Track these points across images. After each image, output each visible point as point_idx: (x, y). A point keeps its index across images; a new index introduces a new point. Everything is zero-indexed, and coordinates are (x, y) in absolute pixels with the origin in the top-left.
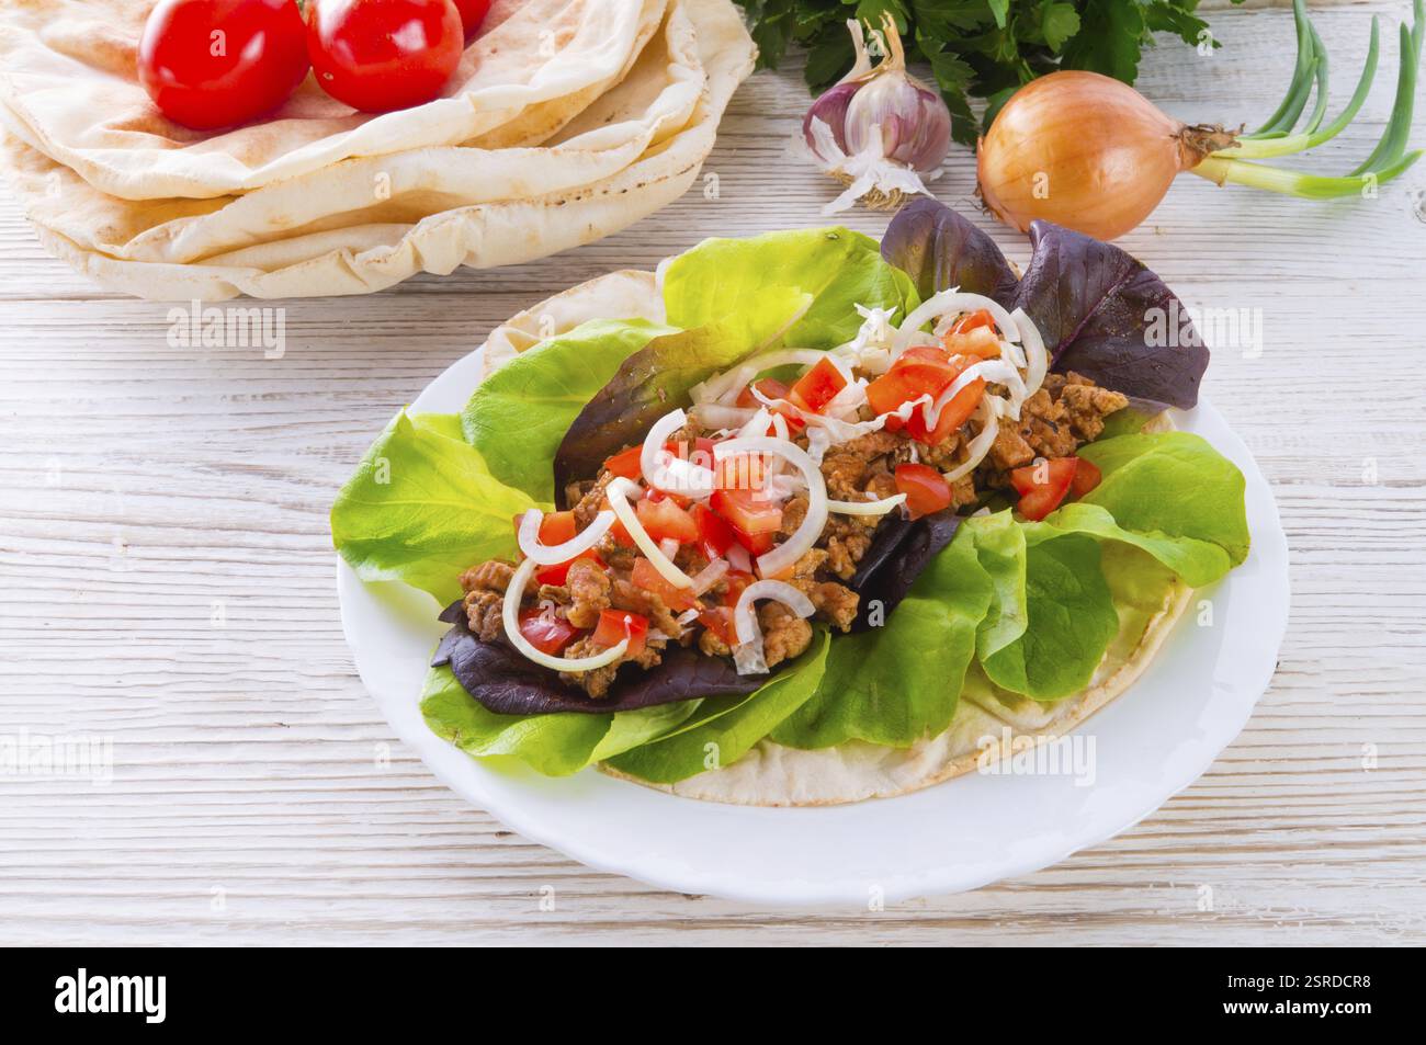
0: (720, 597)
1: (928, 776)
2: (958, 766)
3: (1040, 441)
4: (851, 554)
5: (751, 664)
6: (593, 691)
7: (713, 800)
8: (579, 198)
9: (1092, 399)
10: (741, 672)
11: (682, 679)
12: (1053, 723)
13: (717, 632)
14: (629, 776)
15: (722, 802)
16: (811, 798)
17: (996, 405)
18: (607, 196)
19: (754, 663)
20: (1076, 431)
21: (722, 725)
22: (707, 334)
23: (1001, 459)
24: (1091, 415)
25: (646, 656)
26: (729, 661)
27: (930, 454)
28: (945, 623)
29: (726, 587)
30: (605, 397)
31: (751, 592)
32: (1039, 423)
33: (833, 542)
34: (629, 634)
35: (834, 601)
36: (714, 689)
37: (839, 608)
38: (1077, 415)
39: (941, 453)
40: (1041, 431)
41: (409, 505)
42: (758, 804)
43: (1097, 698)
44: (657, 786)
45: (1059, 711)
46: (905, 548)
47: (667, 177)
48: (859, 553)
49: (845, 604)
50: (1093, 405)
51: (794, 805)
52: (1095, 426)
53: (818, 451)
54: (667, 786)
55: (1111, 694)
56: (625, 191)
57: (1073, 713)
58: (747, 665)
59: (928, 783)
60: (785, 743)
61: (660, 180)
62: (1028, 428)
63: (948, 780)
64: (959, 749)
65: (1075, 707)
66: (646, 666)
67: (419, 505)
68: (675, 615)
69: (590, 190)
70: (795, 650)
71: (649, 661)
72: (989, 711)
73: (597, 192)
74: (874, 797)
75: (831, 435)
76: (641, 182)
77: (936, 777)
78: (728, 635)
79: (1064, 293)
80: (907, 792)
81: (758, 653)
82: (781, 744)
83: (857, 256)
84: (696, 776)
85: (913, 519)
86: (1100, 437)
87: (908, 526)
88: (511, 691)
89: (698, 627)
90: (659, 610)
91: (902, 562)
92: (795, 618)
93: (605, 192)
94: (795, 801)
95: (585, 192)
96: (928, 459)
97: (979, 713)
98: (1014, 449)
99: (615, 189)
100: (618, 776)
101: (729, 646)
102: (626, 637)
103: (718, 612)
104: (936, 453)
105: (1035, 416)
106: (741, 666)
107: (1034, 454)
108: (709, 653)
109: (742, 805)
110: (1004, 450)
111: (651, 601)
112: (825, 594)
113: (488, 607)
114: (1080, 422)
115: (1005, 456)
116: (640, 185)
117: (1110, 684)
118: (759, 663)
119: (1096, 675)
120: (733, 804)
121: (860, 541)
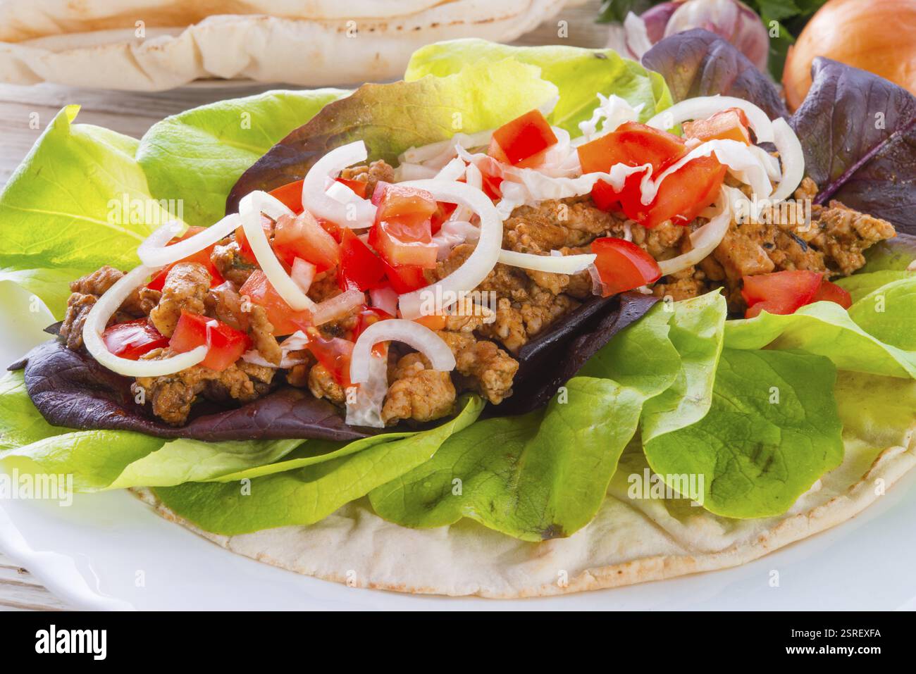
2: (595, 577)
3: (784, 257)
4: (525, 324)
5: (363, 413)
6: (158, 407)
7: (272, 564)
8: (372, 30)
9: (852, 222)
10: (350, 421)
11: (271, 412)
12: (733, 547)
13: (328, 367)
14: (182, 521)
15: (283, 568)
16: (394, 582)
17: (733, 200)
18: (401, 32)
19: (368, 413)
20: (832, 263)
22: (423, 91)
24: (849, 243)
25: (235, 379)
26: (339, 408)
27: (646, 241)
30: (299, 139)
32: (785, 238)
33: (505, 305)
34: (209, 341)
35: (485, 362)
36: (304, 428)
37: (490, 370)
38: (834, 241)
40: (787, 247)
41: (60, 217)
42: (326, 578)
43: (795, 529)
44: (211, 536)
45: (743, 535)
46: (592, 326)
47: (462, 22)
48: (535, 325)
49: (496, 366)
50: (853, 229)
51: (372, 586)
52: (852, 258)
54: (222, 539)
55: (815, 526)
56: (418, 28)
57: (762, 539)
58: (359, 414)
60: (388, 517)
61: (455, 23)
62: (772, 242)
63: (581, 592)
64: (602, 557)
65: (765, 533)
66: (235, 393)
67: (70, 219)
68: (280, 340)
69: (386, 25)
71: (238, 386)
72: (652, 522)
73: (392, 26)
74: (477, 595)
75: (527, 192)
76: (435, 20)
78: (340, 375)
79: (838, 122)
81: (376, 402)
82: (384, 518)
83: (624, 81)
84: (262, 532)
85: (606, 296)
86: (857, 272)
87: (600, 303)
89: (309, 357)
90: (260, 325)
91: (583, 340)
92: (428, 364)
93: (400, 28)
94: (374, 581)
95: (381, 25)
97: (640, 522)
98: (749, 257)
99: (409, 25)
100: (169, 518)
101: (343, 390)
102: (204, 343)
103: (333, 344)
104: (654, 240)
106: (353, 414)
107: (772, 265)
108: (317, 393)
109: (307, 575)
110: (737, 255)
111: (252, 315)
112: (477, 354)
113: (81, 309)
114: (836, 251)
115: (738, 261)
116: (434, 25)
117: (816, 513)
118: (374, 414)
119: (800, 502)
120: (296, 572)
121: (539, 312)
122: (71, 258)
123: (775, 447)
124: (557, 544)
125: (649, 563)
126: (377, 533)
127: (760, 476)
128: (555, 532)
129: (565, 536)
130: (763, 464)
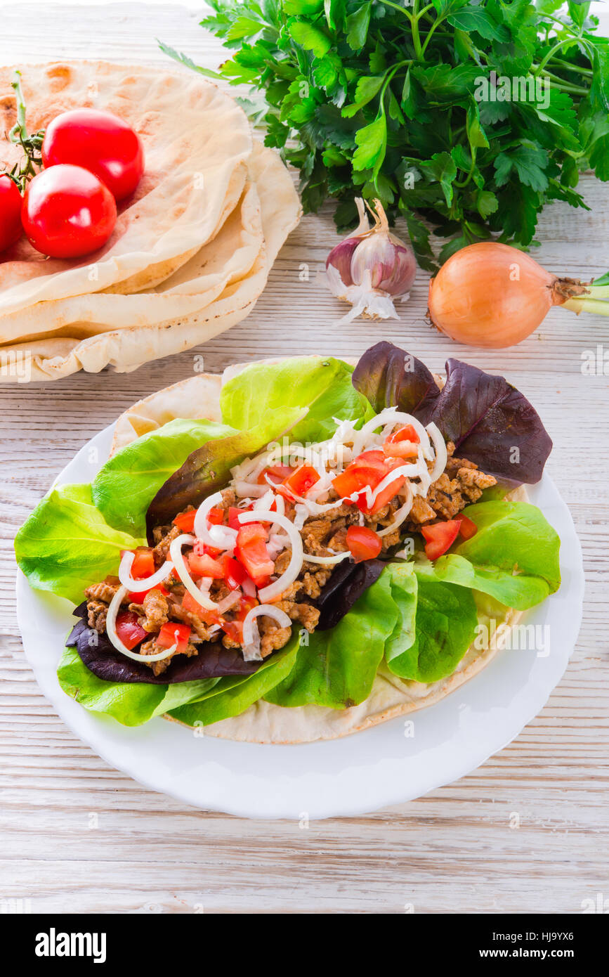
0: (235, 614)
1: (353, 727)
2: (372, 721)
3: (441, 506)
4: (318, 582)
5: (252, 655)
6: (157, 672)
7: (225, 738)
8: (179, 324)
9: (474, 480)
10: (246, 660)
11: (210, 664)
12: (431, 694)
13: (231, 637)
14: (177, 721)
15: (231, 739)
16: (283, 740)
17: (413, 489)
18: (197, 322)
19: (254, 654)
20: (465, 496)
21: (233, 693)
23: (416, 519)
24: (474, 489)
25: (189, 650)
26: (239, 652)
27: (371, 517)
28: (368, 635)
29: (239, 609)
31: (254, 612)
32: (441, 495)
33: (307, 576)
34: (177, 641)
35: (305, 616)
36: (228, 673)
37: (307, 621)
38: (465, 488)
39: (378, 517)
40: (442, 500)
42: (251, 742)
43: (459, 679)
45: (435, 687)
46: (351, 580)
47: (233, 312)
48: (323, 582)
49: (310, 619)
50: (475, 484)
51: (273, 743)
52: (476, 494)
53: (300, 520)
55: (468, 677)
56: (207, 320)
57: (444, 689)
58: (250, 656)
59: (353, 731)
60: (272, 702)
61: (229, 313)
62: (434, 498)
63: (366, 729)
64: (373, 709)
65: (445, 685)
66: (189, 655)
68: (206, 626)
69: (187, 319)
70: (279, 646)
71: (191, 653)
72: (394, 686)
73: (191, 321)
74: (321, 739)
76: (217, 315)
77: (359, 728)
78: (238, 637)
79: (462, 409)
80: (340, 737)
81: (257, 648)
82: (269, 702)
85: (356, 563)
86: (479, 501)
87: (354, 566)
88: (110, 666)
89: (221, 633)
90: (197, 625)
91: (349, 589)
92: (279, 627)
93: (195, 320)
94: (274, 740)
95: (183, 320)
96: (370, 520)
97: (388, 686)
98: (424, 513)
99: (201, 319)
101: (240, 644)
102: (175, 643)
103: (233, 625)
104: (375, 518)
105: (438, 490)
106: (246, 655)
107: (433, 515)
108: (228, 647)
109: (242, 741)
110: (417, 513)
111: (192, 619)
112: (299, 611)
114: (467, 492)
115: (418, 517)
116: (216, 317)
117: (468, 670)
118: (257, 654)
119: (460, 664)
120: (237, 741)
121: (324, 575)
123: (446, 633)
124: (352, 709)
125: (395, 710)
126: (270, 712)
127: (440, 652)
128: (350, 703)
129: (356, 705)
130: (441, 643)
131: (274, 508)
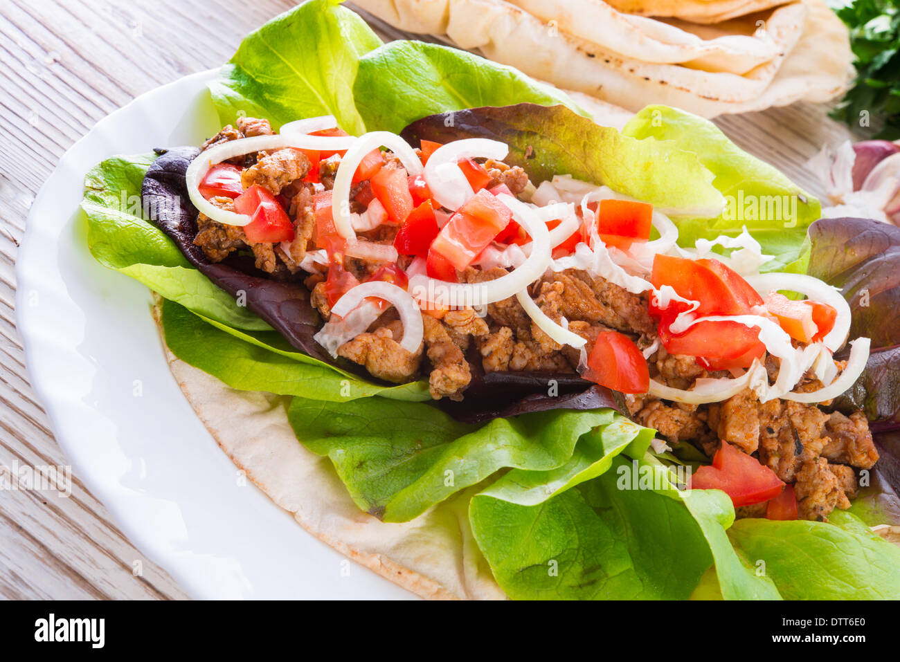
0: (363, 270)
1: (349, 546)
2: (382, 564)
3: (776, 449)
4: (511, 357)
5: (330, 340)
7: (187, 395)
15: (191, 403)
16: (247, 465)
19: (333, 340)
23: (723, 421)
26: (320, 323)
29: (375, 270)
31: (386, 289)
32: (789, 435)
33: (505, 333)
34: (255, 215)
35: (445, 363)
36: (276, 320)
37: (440, 369)
39: (674, 368)
40: (784, 442)
41: (287, 66)
44: (167, 349)
48: (519, 363)
51: (231, 456)
53: (567, 264)
54: (172, 356)
58: (326, 338)
59: (342, 548)
62: (776, 430)
63: (364, 566)
64: (401, 555)
67: (293, 73)
68: (312, 247)
70: (375, 367)
72: (462, 558)
74: (292, 514)
77: (354, 553)
80: (318, 537)
81: (345, 337)
84: (200, 370)
85: (584, 377)
87: (576, 381)
90: (303, 228)
92: (399, 337)
94: (235, 455)
96: (660, 364)
97: (453, 551)
98: (742, 428)
100: (156, 319)
102: (251, 214)
103: (346, 276)
104: (670, 364)
105: (791, 424)
106: (323, 333)
107: (755, 447)
108: (313, 303)
109: (201, 419)
110: (734, 420)
111: (304, 216)
115: (729, 425)
118: (336, 345)
121: (528, 355)
122: (278, 101)
123: (606, 575)
124: (374, 522)
125: (426, 583)
126: (274, 427)
127: (573, 587)
128: (379, 513)
129: (382, 521)
130: (585, 581)
131: (552, 225)
